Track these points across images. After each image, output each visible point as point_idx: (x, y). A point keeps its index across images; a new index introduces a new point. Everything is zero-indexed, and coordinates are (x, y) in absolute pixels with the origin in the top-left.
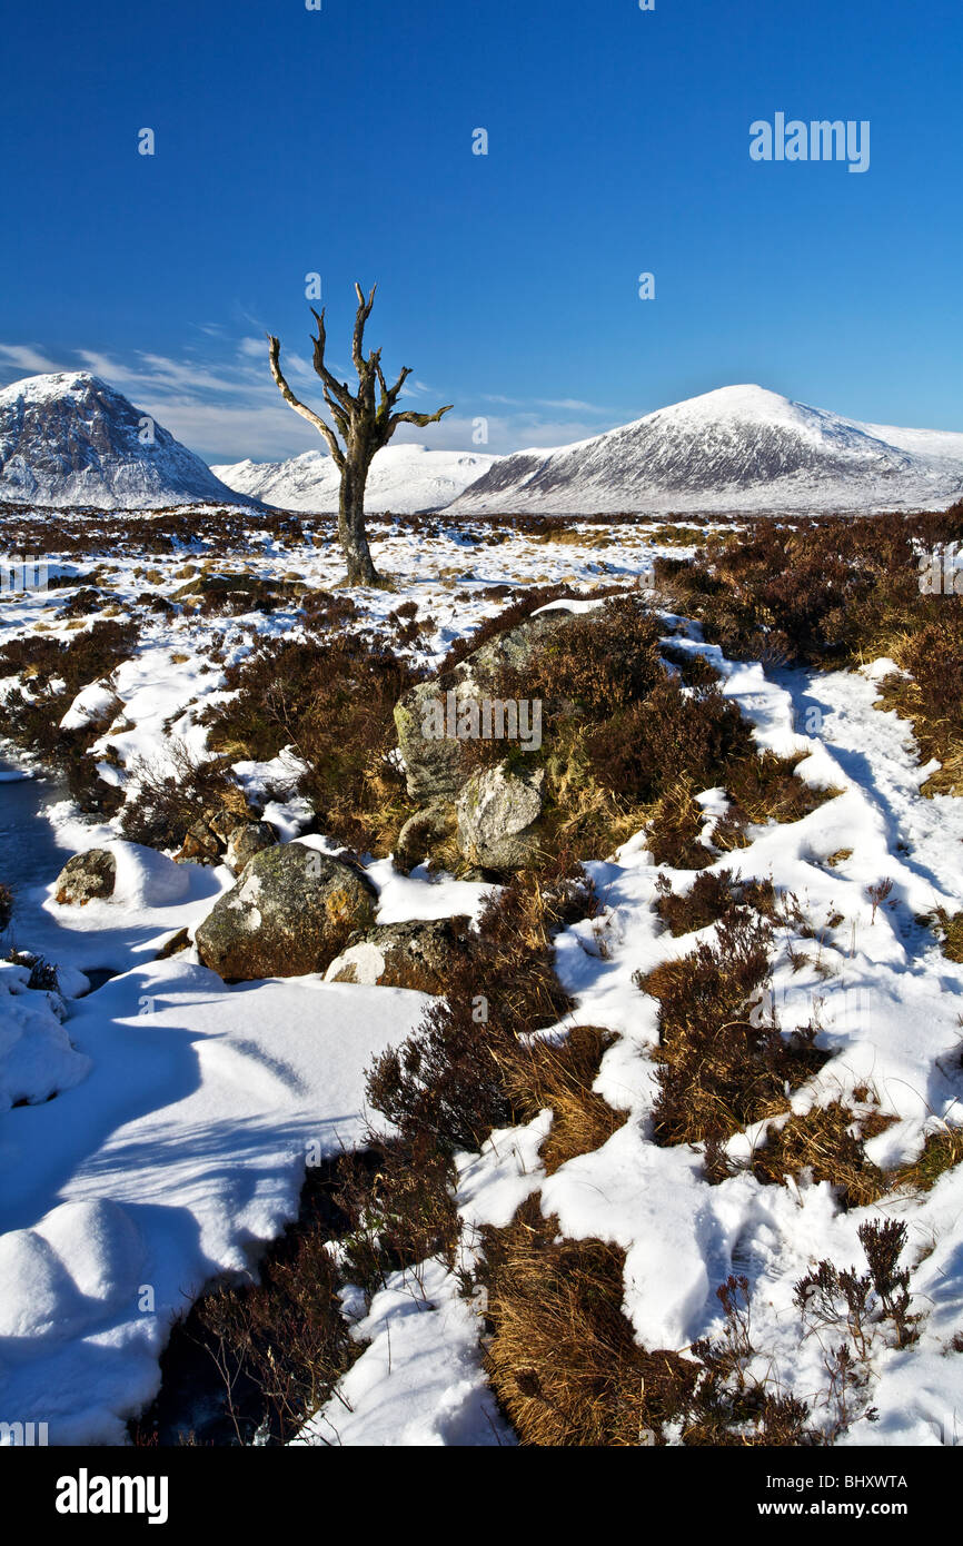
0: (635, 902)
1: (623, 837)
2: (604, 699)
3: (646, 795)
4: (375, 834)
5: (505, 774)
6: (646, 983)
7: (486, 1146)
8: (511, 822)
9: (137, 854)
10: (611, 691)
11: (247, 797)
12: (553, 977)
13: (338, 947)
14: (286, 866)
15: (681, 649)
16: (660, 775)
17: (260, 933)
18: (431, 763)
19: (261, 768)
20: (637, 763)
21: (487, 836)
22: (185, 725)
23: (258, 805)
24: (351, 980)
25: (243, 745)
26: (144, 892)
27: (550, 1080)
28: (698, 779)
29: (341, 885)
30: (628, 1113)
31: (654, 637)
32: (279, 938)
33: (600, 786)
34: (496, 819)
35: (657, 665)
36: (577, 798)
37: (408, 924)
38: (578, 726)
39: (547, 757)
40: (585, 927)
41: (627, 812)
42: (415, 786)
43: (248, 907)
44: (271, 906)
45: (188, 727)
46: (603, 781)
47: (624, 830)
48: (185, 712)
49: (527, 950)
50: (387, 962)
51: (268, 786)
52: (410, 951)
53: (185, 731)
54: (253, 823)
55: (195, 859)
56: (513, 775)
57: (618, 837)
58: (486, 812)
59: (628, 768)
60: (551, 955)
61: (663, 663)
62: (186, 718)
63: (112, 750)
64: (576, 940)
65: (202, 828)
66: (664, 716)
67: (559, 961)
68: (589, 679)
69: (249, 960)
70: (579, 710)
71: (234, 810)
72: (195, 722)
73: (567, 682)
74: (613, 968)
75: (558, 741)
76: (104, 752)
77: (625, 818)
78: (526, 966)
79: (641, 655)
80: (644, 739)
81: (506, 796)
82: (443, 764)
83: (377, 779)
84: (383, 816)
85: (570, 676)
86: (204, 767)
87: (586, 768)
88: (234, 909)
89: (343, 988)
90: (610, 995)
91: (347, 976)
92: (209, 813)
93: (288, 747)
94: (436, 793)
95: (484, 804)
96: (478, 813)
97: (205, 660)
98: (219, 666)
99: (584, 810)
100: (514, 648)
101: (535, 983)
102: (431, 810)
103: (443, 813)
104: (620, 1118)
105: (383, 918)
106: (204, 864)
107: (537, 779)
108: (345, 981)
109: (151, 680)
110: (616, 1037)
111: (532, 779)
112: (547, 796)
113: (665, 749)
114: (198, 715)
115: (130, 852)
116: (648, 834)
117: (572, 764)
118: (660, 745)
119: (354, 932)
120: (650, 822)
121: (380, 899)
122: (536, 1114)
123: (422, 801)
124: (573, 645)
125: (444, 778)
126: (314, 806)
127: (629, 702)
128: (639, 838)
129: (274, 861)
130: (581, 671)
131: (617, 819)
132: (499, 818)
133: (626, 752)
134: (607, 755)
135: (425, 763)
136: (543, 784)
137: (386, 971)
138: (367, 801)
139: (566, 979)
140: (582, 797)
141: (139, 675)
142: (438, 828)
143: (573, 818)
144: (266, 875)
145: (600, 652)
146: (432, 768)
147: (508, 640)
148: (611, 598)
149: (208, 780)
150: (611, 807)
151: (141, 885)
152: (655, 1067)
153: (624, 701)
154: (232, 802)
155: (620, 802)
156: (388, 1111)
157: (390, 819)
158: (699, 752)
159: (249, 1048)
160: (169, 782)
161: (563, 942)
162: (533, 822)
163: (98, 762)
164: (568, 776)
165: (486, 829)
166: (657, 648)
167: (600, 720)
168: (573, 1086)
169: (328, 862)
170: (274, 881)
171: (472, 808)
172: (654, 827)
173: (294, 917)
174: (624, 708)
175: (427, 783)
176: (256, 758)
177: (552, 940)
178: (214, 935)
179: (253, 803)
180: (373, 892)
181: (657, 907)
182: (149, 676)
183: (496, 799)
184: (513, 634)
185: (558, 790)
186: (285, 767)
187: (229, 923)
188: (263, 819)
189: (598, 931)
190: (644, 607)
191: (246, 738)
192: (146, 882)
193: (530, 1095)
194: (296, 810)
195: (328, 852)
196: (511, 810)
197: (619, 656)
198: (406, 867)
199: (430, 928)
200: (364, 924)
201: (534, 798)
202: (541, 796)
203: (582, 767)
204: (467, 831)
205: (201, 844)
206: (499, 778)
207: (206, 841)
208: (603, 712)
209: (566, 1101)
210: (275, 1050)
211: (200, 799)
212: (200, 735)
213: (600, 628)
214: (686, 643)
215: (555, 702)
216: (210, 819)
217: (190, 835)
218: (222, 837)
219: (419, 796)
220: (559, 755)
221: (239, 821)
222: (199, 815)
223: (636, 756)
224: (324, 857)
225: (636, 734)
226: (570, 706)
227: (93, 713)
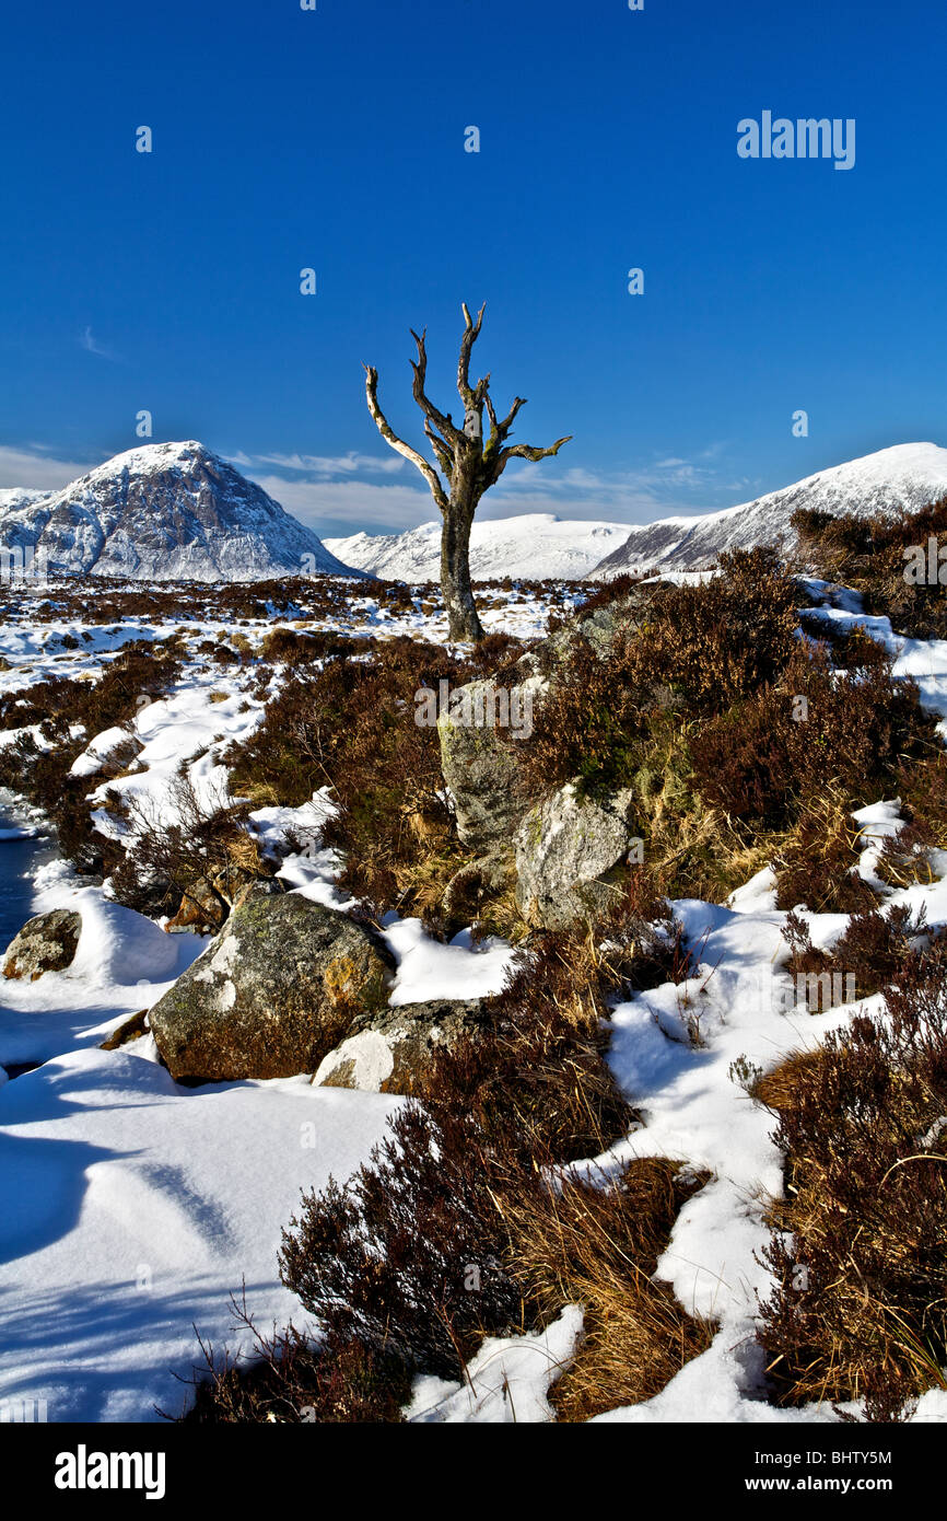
0: (747, 959)
1: (742, 877)
2: (716, 685)
3: (778, 818)
4: (413, 892)
5: (579, 798)
6: (762, 1090)
7: (473, 1368)
8: (586, 864)
9: (110, 916)
10: (726, 672)
11: (260, 848)
12: (603, 1070)
13: (333, 1037)
14: (274, 924)
15: (830, 620)
16: (797, 786)
17: (233, 1016)
18: (484, 791)
19: (284, 814)
20: (764, 772)
21: (553, 885)
22: (205, 765)
23: (275, 859)
24: (346, 1085)
25: (270, 789)
26: (112, 965)
27: (584, 1255)
28: (856, 791)
29: (346, 951)
30: (715, 1326)
32: (258, 1024)
33: (711, 806)
34: (566, 861)
35: (793, 638)
36: (677, 827)
37: (429, 1005)
38: (679, 722)
39: (636, 769)
40: (664, 996)
41: (750, 845)
42: (467, 826)
43: (221, 979)
44: (250, 977)
45: (207, 769)
46: (714, 798)
47: (744, 869)
48: (208, 751)
49: (560, 1024)
50: (396, 1059)
51: (289, 834)
52: (430, 1043)
53: (204, 773)
54: (262, 878)
55: (192, 928)
56: (588, 798)
57: (735, 878)
58: (551, 851)
59: (749, 778)
60: (604, 1038)
61: (804, 637)
62: (207, 758)
63: (113, 795)
64: (647, 1016)
65: (204, 887)
67: (616, 1046)
68: (694, 656)
69: (216, 1053)
70: (679, 699)
71: (245, 864)
72: (217, 762)
73: (663, 662)
74: (706, 1060)
75: (651, 747)
76: (104, 798)
77: (747, 852)
78: (558, 1052)
79: (770, 623)
80: (773, 736)
81: (578, 827)
82: (500, 793)
83: (417, 818)
84: (426, 869)
85: (667, 653)
86: (221, 814)
87: (690, 781)
88: (202, 982)
89: (334, 1096)
90: (698, 1104)
91: (342, 1079)
92: (215, 868)
93: (324, 789)
94: (494, 836)
95: (548, 840)
96: (541, 853)
97: (247, 697)
98: (261, 704)
99: (687, 843)
100: (598, 632)
101: (570, 1080)
102: (487, 859)
103: (503, 862)
104: (699, 1334)
105: (400, 996)
106: (203, 934)
107: (622, 801)
108: (338, 1085)
109: (182, 719)
110: (705, 1177)
111: (615, 803)
112: (635, 824)
113: (805, 748)
114: (222, 754)
115: (101, 913)
116: (779, 867)
117: (670, 778)
118: (798, 743)
119: (359, 1017)
120: (782, 853)
121: (400, 971)
122: (557, 1315)
123: (477, 845)
125: (503, 813)
126: (346, 861)
127: (751, 686)
128: (766, 876)
129: (261, 917)
130: (684, 643)
131: (735, 853)
132: (569, 859)
133: (746, 755)
134: (719, 760)
135: (477, 792)
136: (630, 810)
137: (395, 1072)
138: (407, 853)
139: (628, 1079)
140: (685, 825)
141: (166, 715)
142: (494, 883)
143: (671, 854)
144: (248, 935)
145: (711, 620)
146: (486, 798)
147: (589, 622)
149: (218, 828)
150: (725, 836)
151: (108, 955)
152: (765, 1238)
153: (745, 687)
154: (241, 853)
155: (739, 829)
156: (309, 1293)
157: (435, 872)
158: (857, 752)
159: (167, 1179)
160: (173, 831)
161: (625, 1016)
162: (614, 865)
163: (95, 809)
164: (664, 795)
165: (550, 876)
166: (794, 614)
167: (710, 714)
168: (619, 1266)
169: (332, 919)
170: (257, 942)
171: (532, 849)
172: (787, 859)
173: (280, 994)
174: (745, 697)
175: (482, 822)
176: (284, 804)
177: (608, 1013)
178: (172, 1017)
179: (267, 856)
180: (390, 961)
181: (787, 966)
182: (179, 716)
183: (565, 833)
184: (596, 614)
185: (651, 816)
186: (316, 811)
187: (193, 1002)
188: (278, 875)
189: (687, 1003)
190: (778, 565)
191: (270, 779)
192: (116, 951)
193: (551, 1276)
194: (323, 865)
195: (334, 905)
196: (585, 847)
197: (739, 626)
198: (443, 931)
199: (460, 1011)
200: (373, 1004)
201: (618, 829)
202: (627, 827)
203: (684, 782)
204: (528, 881)
205: (201, 908)
206: (569, 803)
207: (207, 905)
208: (714, 702)
209: (608, 1294)
210: (204, 1182)
211: (203, 851)
212: (221, 775)
214: (836, 614)
215: (645, 687)
216: (215, 875)
217: (187, 895)
218: (227, 899)
219: (474, 840)
220: (652, 766)
221: (247, 875)
222: (203, 872)
223: (762, 760)
224: (328, 912)
225: (763, 730)
226: (666, 695)
227: (105, 757)
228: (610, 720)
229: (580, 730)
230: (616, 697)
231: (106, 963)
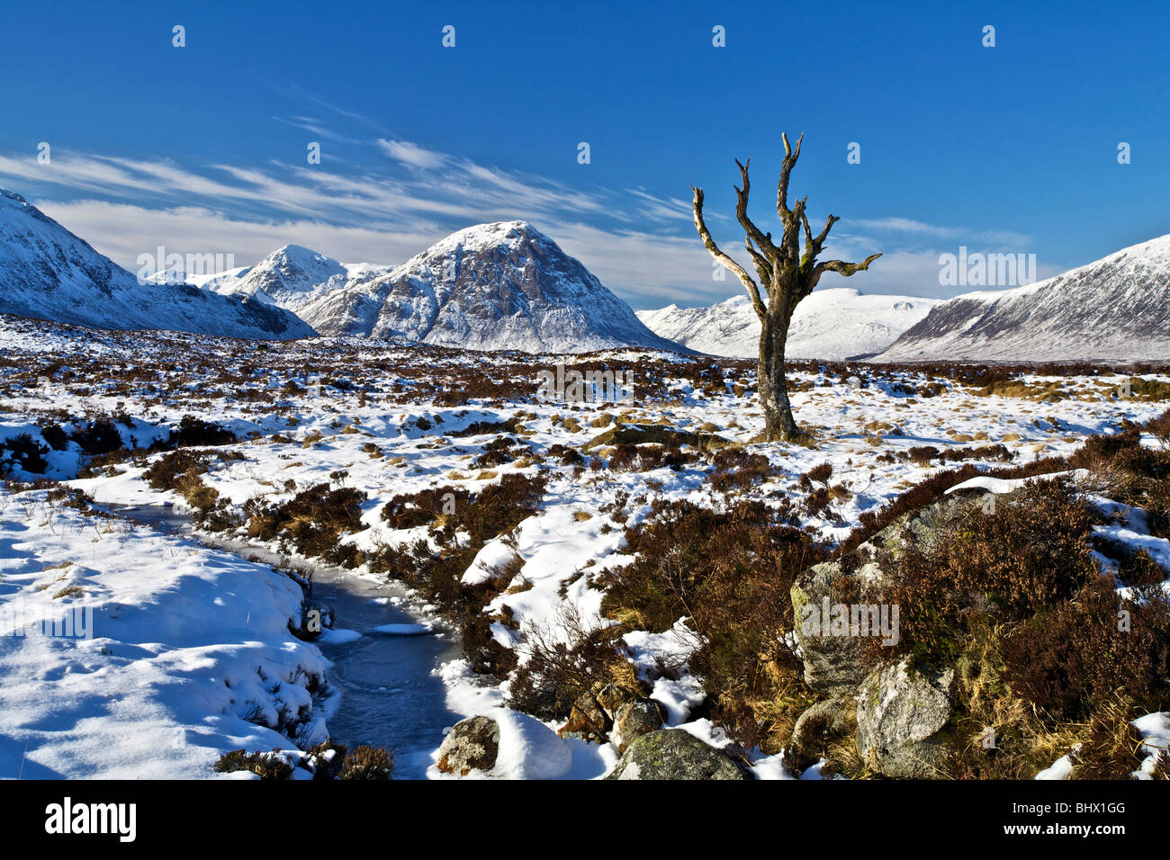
2: (1023, 595)
3: (1075, 711)
4: (768, 724)
5: (910, 670)
8: (915, 727)
9: (521, 724)
10: (1031, 587)
11: (636, 671)
14: (667, 755)
15: (1120, 541)
16: (1090, 689)
18: (830, 651)
19: (653, 639)
20: (1063, 673)
21: (889, 740)
22: (581, 588)
23: (648, 681)
25: (638, 614)
26: (524, 767)
28: (1139, 700)
31: (1086, 526)
33: (1019, 697)
34: (899, 722)
35: (1087, 559)
36: (992, 706)
38: (991, 625)
39: (957, 656)
41: (1051, 731)
42: (812, 674)
45: (583, 590)
46: (1022, 690)
47: (1047, 752)
48: (582, 574)
51: (659, 660)
53: (580, 594)
54: (640, 700)
55: (580, 734)
56: (918, 673)
57: (1040, 759)
58: (888, 713)
59: (1051, 677)
61: (1097, 556)
62: (582, 581)
63: (507, 610)
65: (589, 701)
66: (1095, 620)
68: (1005, 571)
70: (993, 606)
71: (623, 684)
72: (591, 585)
73: (981, 573)
75: (971, 639)
76: (499, 612)
77: (1048, 736)
79: (1068, 547)
80: (1070, 644)
81: (909, 696)
82: (842, 654)
83: (771, 664)
84: (777, 705)
85: (983, 565)
86: (597, 635)
87: (1002, 674)
92: (598, 685)
93: (683, 619)
94: (836, 683)
95: (885, 704)
96: (879, 714)
97: (606, 519)
98: (620, 526)
99: (999, 722)
100: (923, 530)
102: (829, 702)
103: (843, 707)
106: (589, 740)
107: (945, 680)
109: (553, 538)
111: (941, 680)
112: (957, 702)
113: (1096, 659)
114: (595, 578)
115: (514, 722)
116: (1074, 761)
117: (985, 667)
118: (1090, 655)
120: (1077, 746)
123: (820, 691)
124: (987, 531)
125: (844, 668)
126: (706, 687)
127: (1054, 600)
128: (1065, 763)
129: (656, 748)
130: (998, 560)
131: (1039, 736)
132: (902, 721)
133: (1048, 659)
134: (1026, 659)
135: (823, 651)
136: (952, 686)
138: (760, 686)
140: (998, 706)
141: (540, 533)
142: (836, 724)
143: (987, 730)
144: (646, 762)
145: (1019, 543)
146: (831, 656)
147: (916, 521)
148: (1034, 479)
149: (599, 649)
150: (1031, 722)
151: (522, 760)
153: (1048, 600)
154: (621, 675)
155: (1043, 717)
157: (785, 708)
158: (1139, 667)
160: (560, 648)
162: (940, 730)
163: (493, 621)
164: (981, 680)
165: (887, 732)
166: (1088, 540)
167: (1019, 618)
169: (712, 754)
170: (654, 770)
171: (871, 707)
172: (1081, 754)
174: (1047, 607)
175: (826, 672)
176: (650, 629)
179: (643, 678)
182: (551, 534)
183: (898, 699)
184: (922, 514)
185: (970, 695)
186: (678, 642)
188: (652, 697)
190: (1074, 490)
191: (641, 606)
192: (527, 756)
194: (687, 689)
195: (713, 742)
196: (916, 714)
197: (1042, 546)
201: (942, 702)
202: (951, 701)
203: (998, 672)
204: (867, 732)
205: (587, 718)
206: (902, 675)
207: (593, 715)
208: (1023, 610)
211: (589, 670)
212: (595, 599)
213: (1020, 513)
214: (1126, 535)
215: (966, 593)
216: (599, 691)
217: (576, 706)
218: (609, 712)
219: (819, 685)
220: (971, 655)
221: (627, 696)
222: (587, 686)
223: (1062, 665)
224: (709, 748)
225: (1061, 639)
226: (982, 600)
227: (494, 570)
228: (937, 616)
229: (912, 620)
230: (941, 596)
231: (520, 765)
